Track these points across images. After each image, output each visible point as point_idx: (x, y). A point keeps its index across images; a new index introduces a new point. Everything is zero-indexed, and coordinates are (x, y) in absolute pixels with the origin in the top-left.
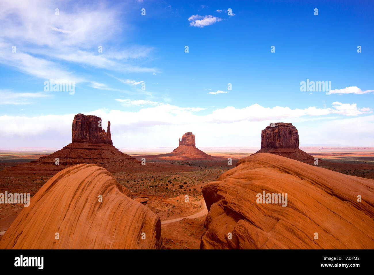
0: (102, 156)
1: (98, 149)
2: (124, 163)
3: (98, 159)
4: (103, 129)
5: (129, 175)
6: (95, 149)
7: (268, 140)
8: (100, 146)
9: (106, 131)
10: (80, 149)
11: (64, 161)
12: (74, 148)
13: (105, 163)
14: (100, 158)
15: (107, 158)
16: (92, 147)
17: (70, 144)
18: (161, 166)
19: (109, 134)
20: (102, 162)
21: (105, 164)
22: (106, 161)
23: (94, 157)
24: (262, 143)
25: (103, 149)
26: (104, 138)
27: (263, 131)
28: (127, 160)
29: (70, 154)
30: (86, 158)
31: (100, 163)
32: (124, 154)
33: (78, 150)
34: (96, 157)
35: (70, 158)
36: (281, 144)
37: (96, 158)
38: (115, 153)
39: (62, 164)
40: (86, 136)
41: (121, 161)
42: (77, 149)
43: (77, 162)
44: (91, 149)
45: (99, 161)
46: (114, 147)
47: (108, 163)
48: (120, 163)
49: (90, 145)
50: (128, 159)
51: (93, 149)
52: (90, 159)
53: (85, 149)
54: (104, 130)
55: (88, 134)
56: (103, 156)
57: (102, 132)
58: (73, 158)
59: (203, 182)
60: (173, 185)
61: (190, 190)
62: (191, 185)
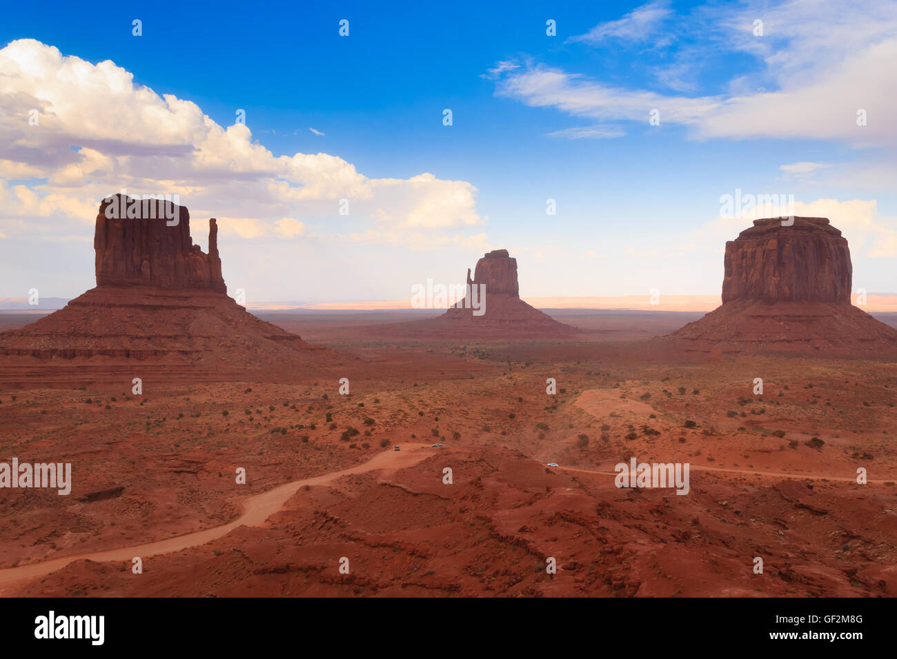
0: (190, 329)
1: (179, 307)
2: (259, 351)
3: (175, 338)
4: (193, 244)
5: (250, 390)
6: (168, 308)
7: (744, 275)
8: (186, 298)
9: (205, 249)
10: (121, 306)
11: (67, 347)
12: (102, 305)
13: (197, 351)
14: (182, 336)
15: (205, 334)
16: (158, 302)
17: (89, 291)
18: (383, 361)
19: (213, 259)
20: (188, 349)
21: (194, 355)
22: (199, 344)
23: (163, 334)
24: (726, 286)
25: (195, 308)
26: (198, 271)
27: (729, 245)
28: (271, 341)
29: (86, 324)
30: (137, 337)
31: (179, 351)
32: (263, 322)
33: (112, 309)
34: (169, 334)
35: (86, 335)
36: (786, 288)
37: (169, 337)
38: (231, 320)
39: (60, 356)
40: (141, 266)
41: (248, 346)
42: (110, 306)
43: (109, 348)
44: (154, 308)
45: (177, 345)
46: (233, 301)
47: (206, 350)
48: (244, 353)
49: (154, 294)
50: (273, 338)
51: (161, 307)
52: (149, 338)
53: (135, 306)
54: (198, 248)
55: (146, 259)
56: (193, 328)
57: (191, 254)
58: (94, 336)
59: (437, 419)
60: (333, 427)
61: (366, 446)
62: (383, 430)
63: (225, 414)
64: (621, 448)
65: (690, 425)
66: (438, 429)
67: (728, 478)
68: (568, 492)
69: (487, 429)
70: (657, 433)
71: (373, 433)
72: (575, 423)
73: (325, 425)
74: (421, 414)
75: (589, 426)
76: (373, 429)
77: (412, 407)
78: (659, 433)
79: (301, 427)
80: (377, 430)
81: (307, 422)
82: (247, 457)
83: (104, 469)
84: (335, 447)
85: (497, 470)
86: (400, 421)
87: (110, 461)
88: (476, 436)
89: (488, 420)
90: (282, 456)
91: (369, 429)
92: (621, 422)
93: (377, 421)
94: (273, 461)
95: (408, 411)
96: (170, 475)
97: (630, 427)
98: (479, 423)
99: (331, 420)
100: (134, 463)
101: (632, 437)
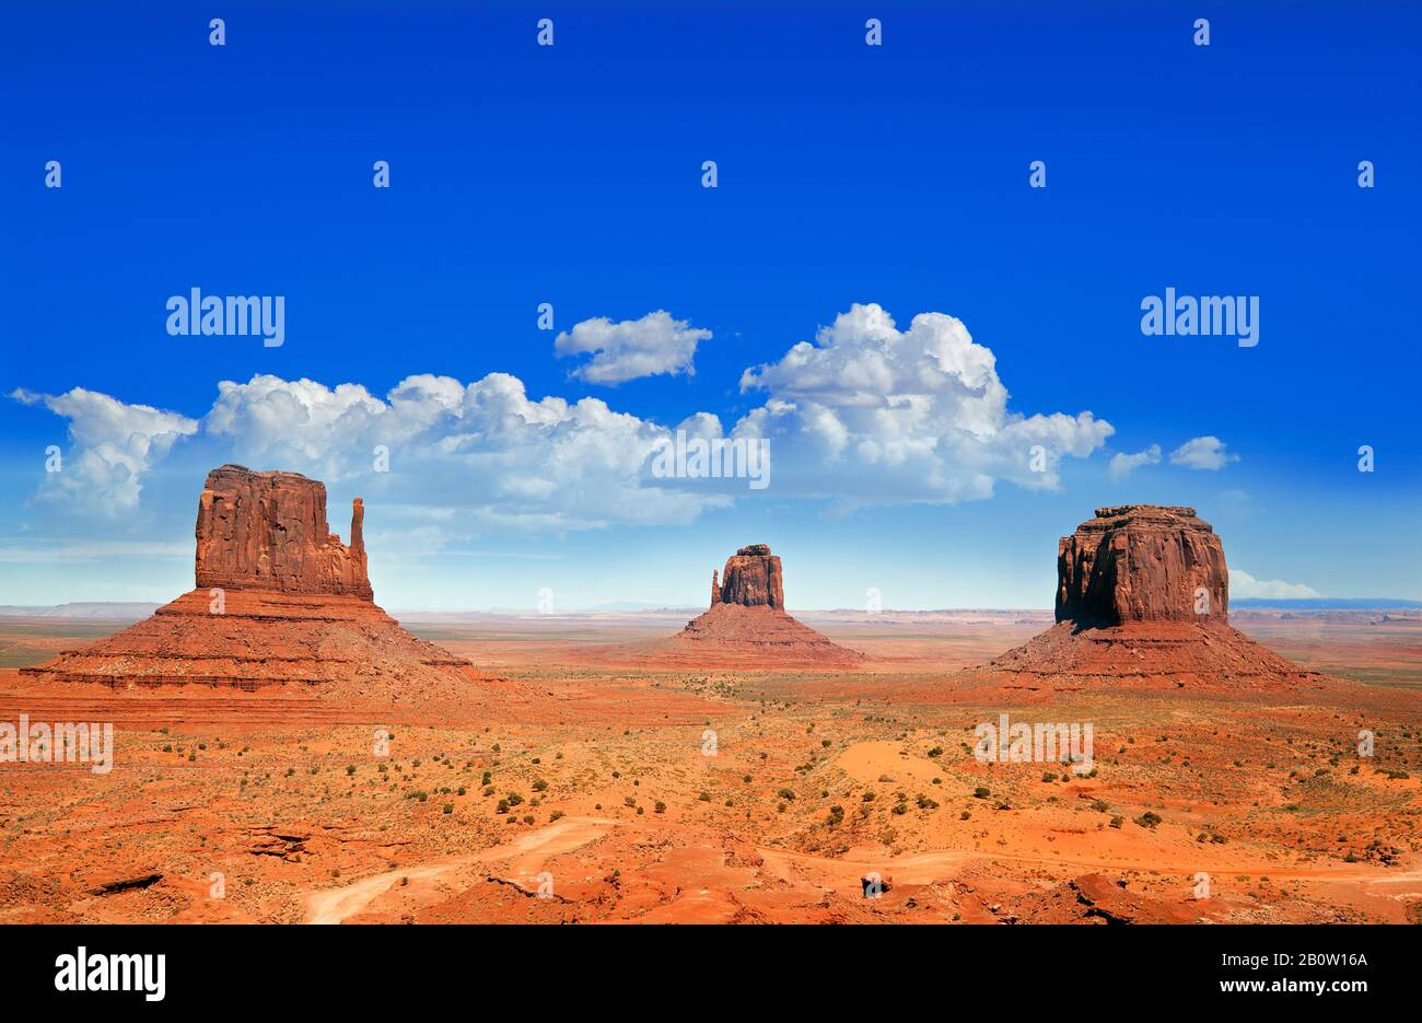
0: (320, 650)
1: (307, 619)
2: (413, 682)
3: (298, 661)
4: (330, 533)
6: (293, 619)
8: (318, 606)
9: (346, 540)
11: (150, 672)
13: (327, 681)
14: (308, 659)
15: (340, 658)
16: (278, 612)
17: (184, 596)
18: (588, 698)
19: (357, 552)
20: (316, 678)
21: (323, 685)
22: (330, 670)
23: (283, 655)
24: (1061, 600)
25: (329, 620)
26: (335, 570)
27: (1063, 543)
28: (429, 667)
29: (177, 640)
30: (246, 660)
31: (302, 680)
34: (290, 656)
35: (176, 657)
36: (1140, 601)
37: (291, 660)
38: (378, 638)
39: (138, 684)
40: (257, 561)
41: (397, 674)
43: (207, 674)
44: (273, 619)
45: (301, 671)
46: (381, 610)
47: (340, 679)
48: (392, 683)
49: (273, 600)
50: (435, 664)
51: (280, 618)
52: (263, 661)
53: (247, 616)
54: (336, 538)
55: (266, 553)
56: (324, 650)
57: (326, 546)
58: (186, 658)
59: (637, 783)
60: (488, 793)
61: (530, 820)
62: (557, 796)
63: (351, 771)
64: (883, 826)
65: (981, 794)
66: (635, 797)
67: (1023, 870)
68: (703, 896)
69: (705, 798)
70: (935, 806)
71: (542, 802)
72: (831, 790)
73: (479, 789)
74: (616, 775)
75: (848, 795)
76: (544, 796)
77: (606, 764)
78: (938, 805)
79: (446, 791)
80: (549, 798)
81: (455, 785)
82: (363, 834)
83: (161, 847)
84: (486, 821)
85: (659, 861)
86: (585, 785)
87: (173, 835)
88: (688, 807)
89: (712, 784)
90: (412, 831)
91: (538, 795)
92: (891, 788)
93: (551, 785)
94: (399, 839)
95: (599, 770)
96: (245, 857)
97: (901, 796)
98: (698, 789)
99: (490, 782)
100: (204, 839)
101: (899, 811)
